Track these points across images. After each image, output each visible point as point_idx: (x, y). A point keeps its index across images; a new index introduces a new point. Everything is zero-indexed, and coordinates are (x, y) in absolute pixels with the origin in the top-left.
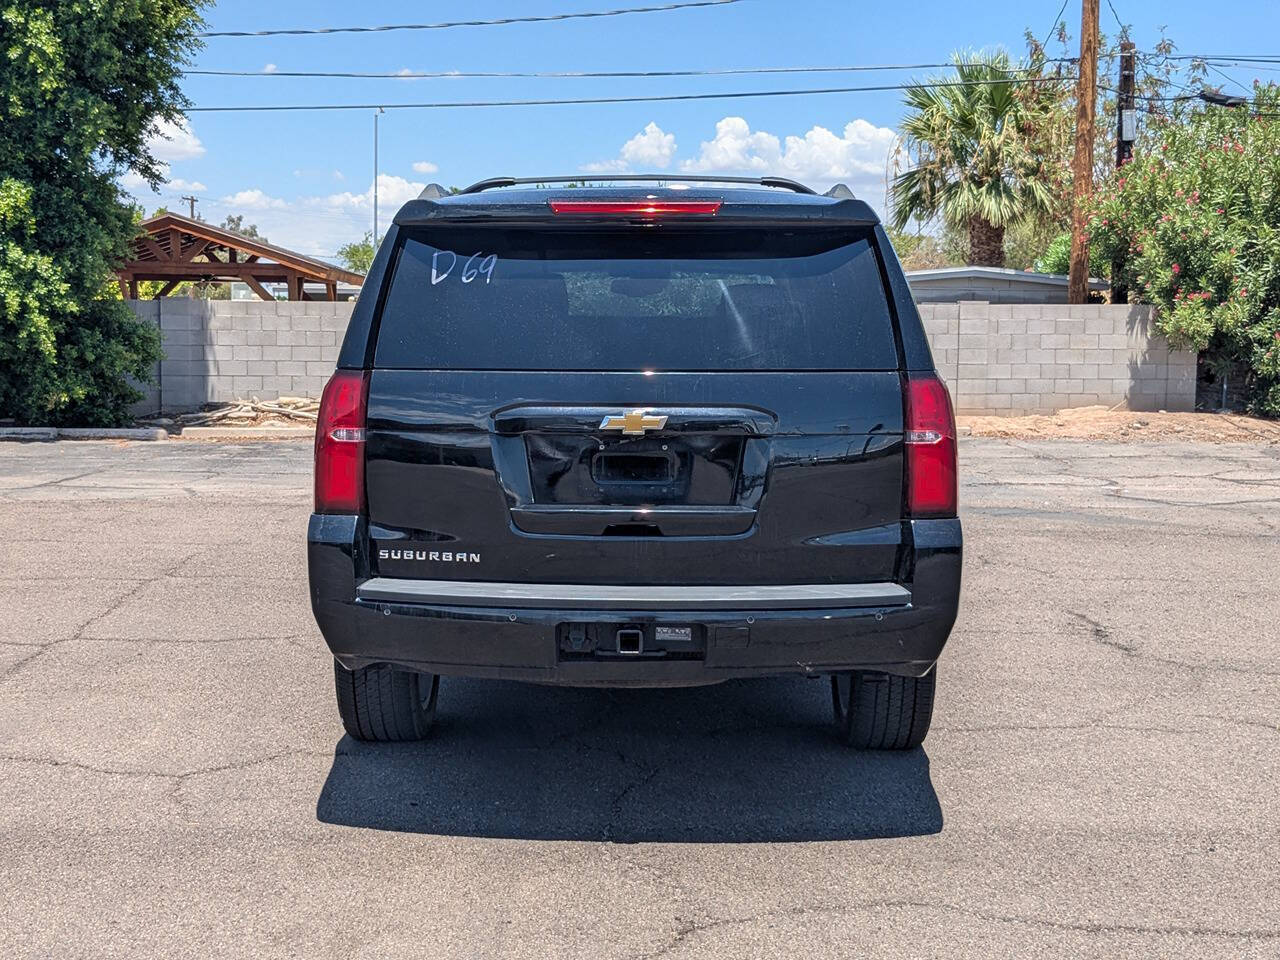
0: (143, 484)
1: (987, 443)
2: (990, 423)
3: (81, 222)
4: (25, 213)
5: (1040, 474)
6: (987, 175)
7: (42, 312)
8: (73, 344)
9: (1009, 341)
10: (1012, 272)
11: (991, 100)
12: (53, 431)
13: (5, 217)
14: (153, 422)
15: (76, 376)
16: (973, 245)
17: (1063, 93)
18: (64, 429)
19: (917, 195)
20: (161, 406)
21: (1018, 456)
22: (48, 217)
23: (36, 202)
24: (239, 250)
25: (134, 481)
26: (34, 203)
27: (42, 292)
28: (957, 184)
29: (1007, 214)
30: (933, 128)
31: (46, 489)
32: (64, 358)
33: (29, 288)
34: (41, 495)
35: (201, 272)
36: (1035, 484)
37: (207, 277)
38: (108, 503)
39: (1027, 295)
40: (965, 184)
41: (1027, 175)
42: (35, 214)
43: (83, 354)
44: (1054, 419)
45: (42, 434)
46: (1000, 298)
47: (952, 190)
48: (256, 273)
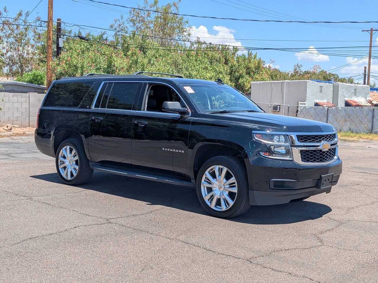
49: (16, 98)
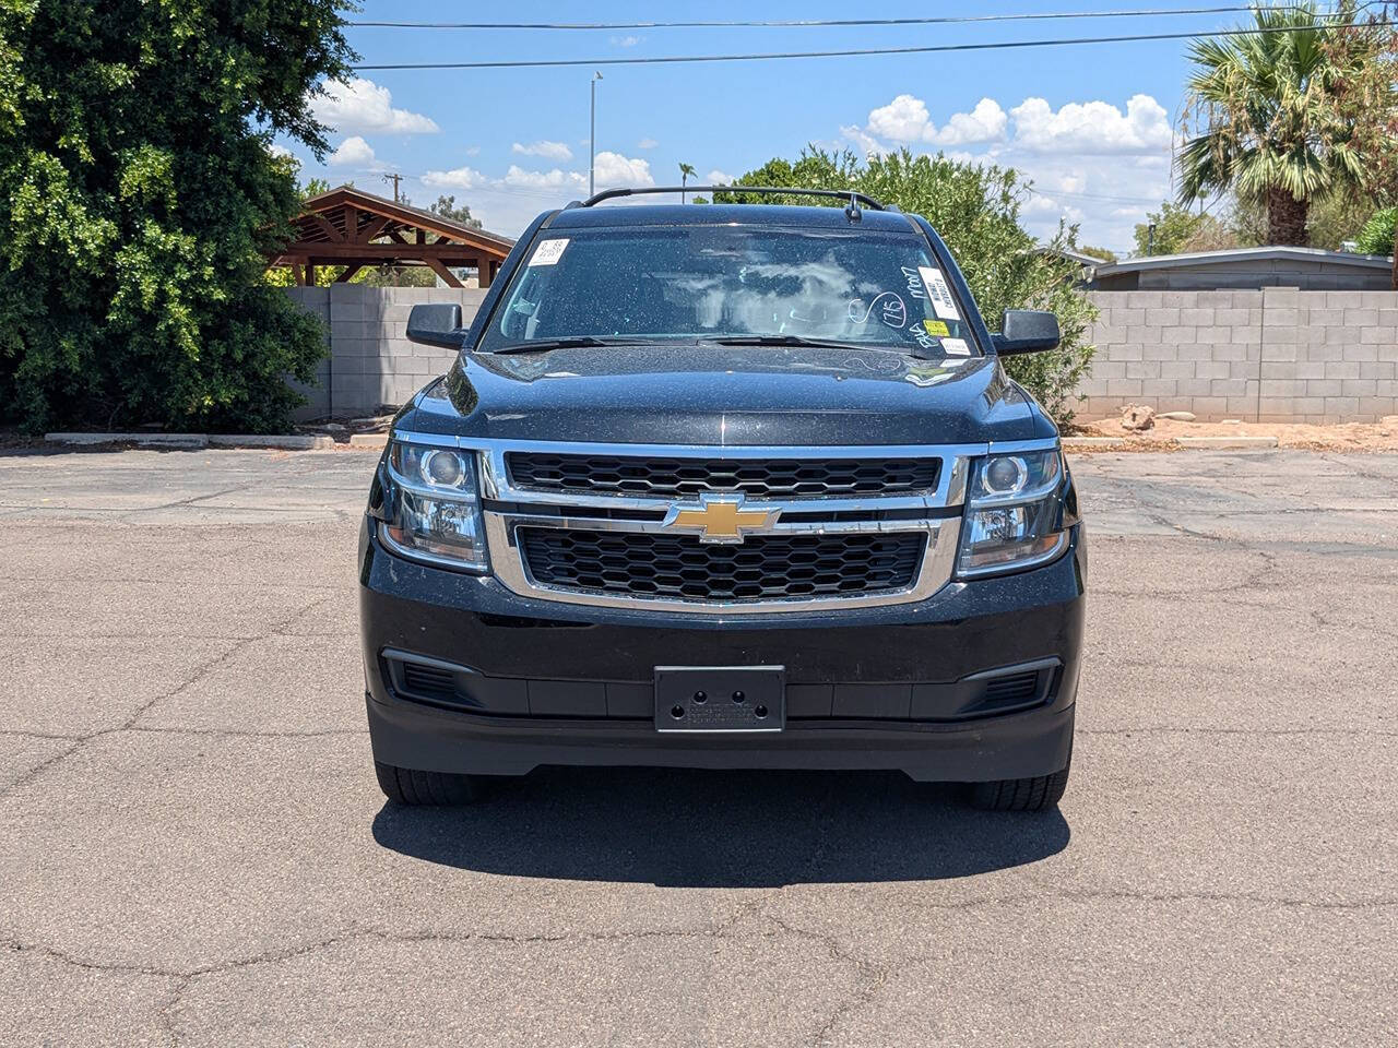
0: (288, 505)
1: (1297, 456)
2: (1300, 433)
3: (230, 195)
4: (164, 186)
5: (1369, 497)
6: (1289, 141)
7: (183, 301)
8: (223, 338)
9: (1323, 335)
10: (1322, 252)
11: (1295, 55)
12: (202, 438)
13: (141, 189)
14: (322, 427)
15: (225, 376)
16: (1272, 223)
17: (1379, 46)
18: (216, 436)
19: (1208, 165)
20: (331, 409)
21: (1336, 473)
22: (193, 190)
23: (179, 171)
24: (428, 230)
25: (278, 501)
26: (176, 175)
27: (185, 277)
28: (1253, 152)
29: (1312, 184)
30: (1228, 88)
31: (173, 510)
32: (210, 355)
33: (170, 272)
34: (165, 518)
35: (381, 255)
36: (1365, 511)
37: (390, 261)
38: (239, 529)
39: (1343, 280)
40: (1264, 152)
41: (1336, 141)
42: (176, 186)
43: (232, 351)
44: (1377, 428)
45: (191, 441)
46: (1309, 283)
47: (1248, 158)
48: (442, 255)
49: (1210, 311)
